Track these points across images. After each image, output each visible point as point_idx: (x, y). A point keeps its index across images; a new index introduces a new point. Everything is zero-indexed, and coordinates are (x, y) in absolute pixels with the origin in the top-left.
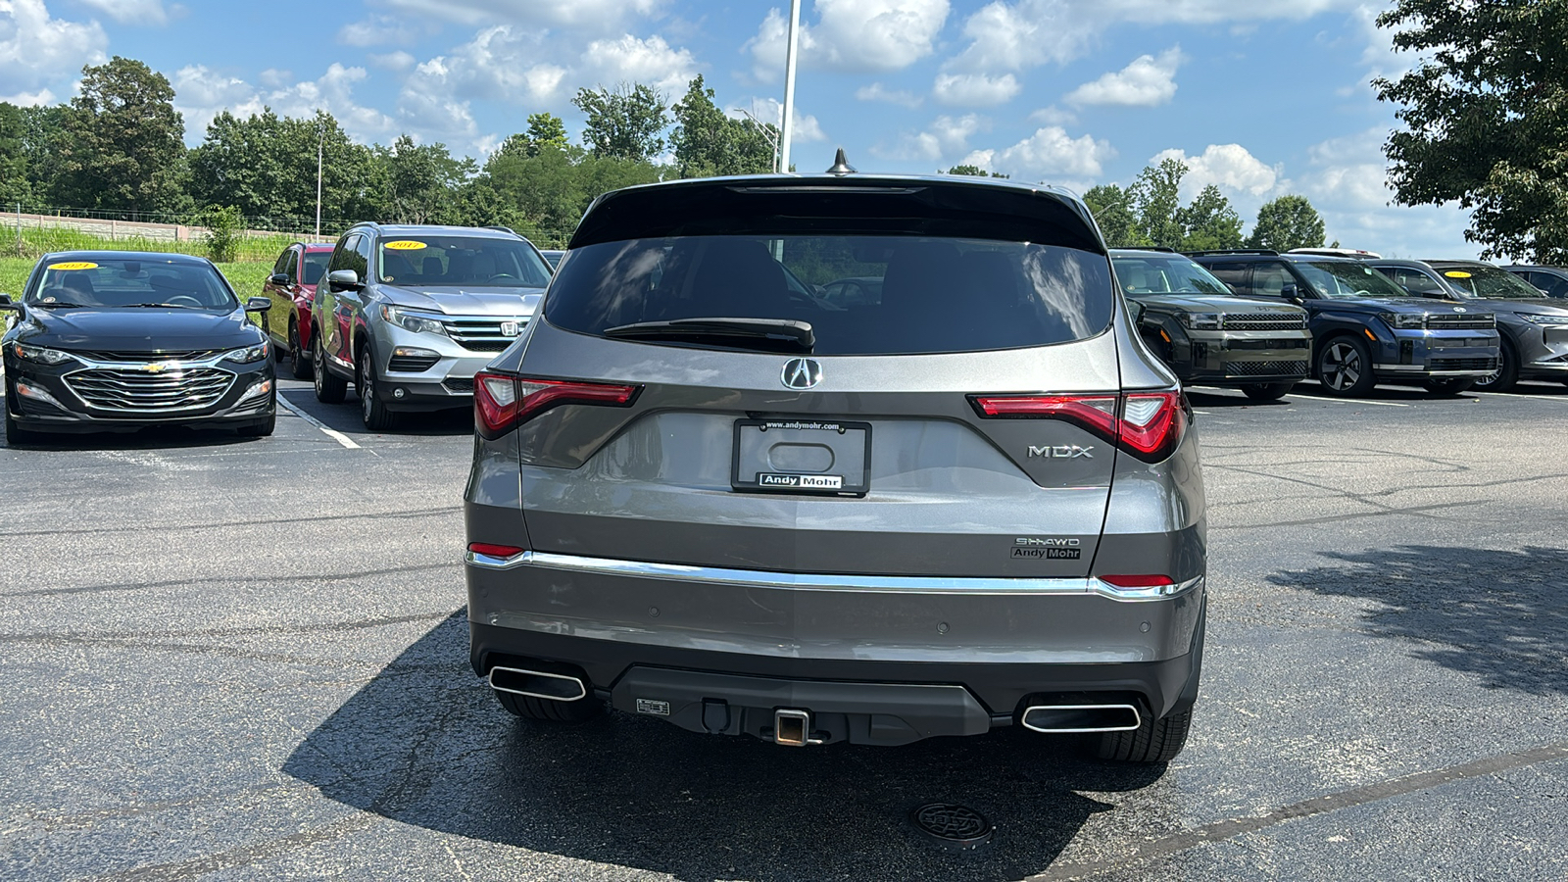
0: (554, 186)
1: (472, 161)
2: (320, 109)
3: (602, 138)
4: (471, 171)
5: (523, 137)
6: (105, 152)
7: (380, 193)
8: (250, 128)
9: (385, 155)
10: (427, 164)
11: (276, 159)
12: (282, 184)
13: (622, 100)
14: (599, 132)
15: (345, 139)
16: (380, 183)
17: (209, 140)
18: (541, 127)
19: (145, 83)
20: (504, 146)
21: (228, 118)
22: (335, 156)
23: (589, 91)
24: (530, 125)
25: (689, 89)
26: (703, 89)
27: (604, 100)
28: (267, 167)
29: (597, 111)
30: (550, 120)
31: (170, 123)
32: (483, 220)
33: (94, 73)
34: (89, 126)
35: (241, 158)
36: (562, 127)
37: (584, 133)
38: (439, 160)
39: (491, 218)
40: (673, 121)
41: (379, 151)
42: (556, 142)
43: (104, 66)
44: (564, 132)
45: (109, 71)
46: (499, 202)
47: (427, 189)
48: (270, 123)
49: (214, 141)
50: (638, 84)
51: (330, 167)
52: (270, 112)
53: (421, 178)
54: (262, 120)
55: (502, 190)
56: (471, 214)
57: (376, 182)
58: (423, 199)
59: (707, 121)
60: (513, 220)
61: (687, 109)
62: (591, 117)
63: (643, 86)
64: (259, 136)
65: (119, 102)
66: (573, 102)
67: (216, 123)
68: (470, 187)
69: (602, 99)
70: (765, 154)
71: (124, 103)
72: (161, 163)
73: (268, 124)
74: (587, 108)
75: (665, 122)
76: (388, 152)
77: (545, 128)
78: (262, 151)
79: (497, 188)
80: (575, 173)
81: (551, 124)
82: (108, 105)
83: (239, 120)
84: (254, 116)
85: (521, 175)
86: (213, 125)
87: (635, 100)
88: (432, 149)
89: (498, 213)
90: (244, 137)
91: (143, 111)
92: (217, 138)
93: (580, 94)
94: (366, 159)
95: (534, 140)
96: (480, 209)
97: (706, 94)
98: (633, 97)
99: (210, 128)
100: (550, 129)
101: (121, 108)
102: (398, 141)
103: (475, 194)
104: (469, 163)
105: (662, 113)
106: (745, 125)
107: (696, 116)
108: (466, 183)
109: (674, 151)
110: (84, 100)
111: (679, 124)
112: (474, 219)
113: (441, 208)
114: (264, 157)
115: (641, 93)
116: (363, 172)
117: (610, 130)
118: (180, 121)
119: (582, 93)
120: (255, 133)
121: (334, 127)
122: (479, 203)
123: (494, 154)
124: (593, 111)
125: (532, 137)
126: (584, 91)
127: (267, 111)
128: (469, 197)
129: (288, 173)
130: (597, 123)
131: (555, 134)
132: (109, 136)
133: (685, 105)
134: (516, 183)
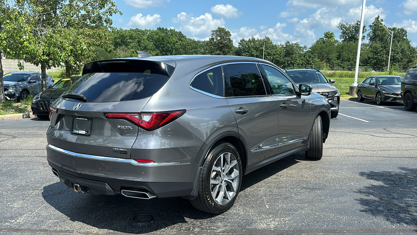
0: (329, 52)
1: (306, 46)
2: (266, 36)
3: (346, 37)
4: (305, 49)
5: (322, 38)
6: (215, 51)
7: (280, 57)
8: (248, 42)
9: (283, 47)
10: (293, 48)
11: (254, 50)
12: (256, 56)
13: (353, 25)
14: (345, 35)
15: (272, 43)
16: (280, 54)
17: (239, 46)
18: (327, 35)
19: (225, 33)
20: (316, 42)
21: (243, 40)
22: (269, 48)
23: (342, 24)
24: (324, 35)
25: (375, 20)
26: (379, 20)
27: (347, 26)
28: (252, 52)
29: (344, 29)
30: (330, 33)
31: (230, 43)
32: (307, 62)
33: (214, 32)
34: (212, 45)
35: (246, 50)
36: (334, 35)
37: (340, 36)
38: (297, 47)
39: (310, 62)
40: (369, 30)
41: (281, 46)
42: (331, 39)
43: (216, 30)
44: (334, 36)
45: (217, 31)
46: (312, 57)
47: (293, 55)
48: (253, 40)
49: (240, 46)
50: (358, 20)
51: (268, 51)
52: (254, 38)
53: (291, 52)
54: (251, 40)
55: (313, 54)
56: (304, 61)
57: (279, 54)
58: (292, 58)
59: (380, 29)
60: (316, 62)
61: (374, 26)
62: (342, 31)
63: (359, 21)
64: (251, 44)
65: (219, 38)
66: (337, 28)
67: (241, 42)
68: (305, 53)
69: (346, 26)
70: (400, 37)
71: (220, 38)
72: (228, 53)
73: (253, 41)
74: (342, 29)
75: (366, 30)
76: (283, 46)
77: (329, 36)
78: (251, 48)
79: (312, 53)
80: (335, 48)
81: (330, 34)
82: (217, 39)
83: (246, 40)
84: (250, 39)
85: (319, 49)
86: (240, 42)
87: (357, 25)
88: (295, 44)
89: (312, 60)
90: (247, 45)
91: (224, 40)
92: (241, 45)
93: (339, 25)
94: (277, 48)
95: (325, 39)
96: (307, 59)
97: (380, 21)
98: (356, 24)
99: (239, 43)
100: (330, 36)
101: (219, 40)
102: (286, 43)
103: (306, 55)
104: (305, 47)
105: (365, 28)
106: (393, 29)
107: (376, 28)
108: (304, 53)
109: (369, 39)
110: (212, 38)
111: (371, 31)
112: (305, 62)
113: (296, 60)
114: (251, 49)
115: (358, 23)
116: (276, 51)
117: (348, 34)
118: (232, 42)
119: (340, 25)
120: (249, 43)
121: (269, 40)
122: (307, 58)
123: (313, 44)
124: (343, 29)
125: (325, 38)
126: (341, 24)
127: (253, 37)
128: (304, 56)
129: (257, 53)
130: (344, 33)
131: (332, 37)
132: (216, 47)
133: (373, 25)
134: (318, 52)
